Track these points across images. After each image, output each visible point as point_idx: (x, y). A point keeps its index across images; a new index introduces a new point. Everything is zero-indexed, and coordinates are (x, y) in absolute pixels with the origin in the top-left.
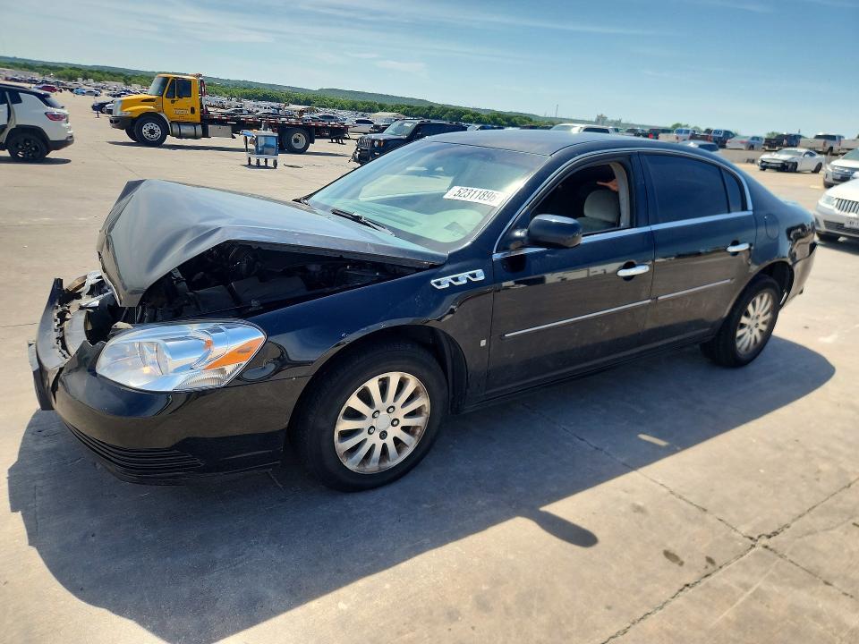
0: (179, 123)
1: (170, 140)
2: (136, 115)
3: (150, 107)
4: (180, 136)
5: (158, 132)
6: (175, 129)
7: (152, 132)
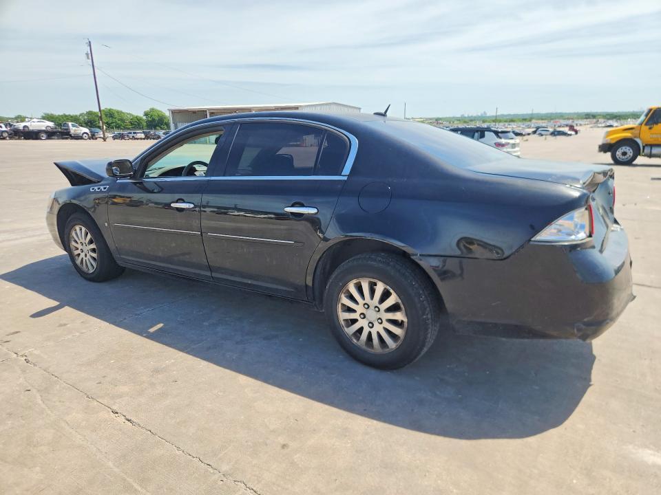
0: (652, 146)
1: (640, 160)
2: (613, 142)
3: (628, 135)
4: (650, 156)
5: (630, 153)
6: (647, 150)
7: (624, 154)
